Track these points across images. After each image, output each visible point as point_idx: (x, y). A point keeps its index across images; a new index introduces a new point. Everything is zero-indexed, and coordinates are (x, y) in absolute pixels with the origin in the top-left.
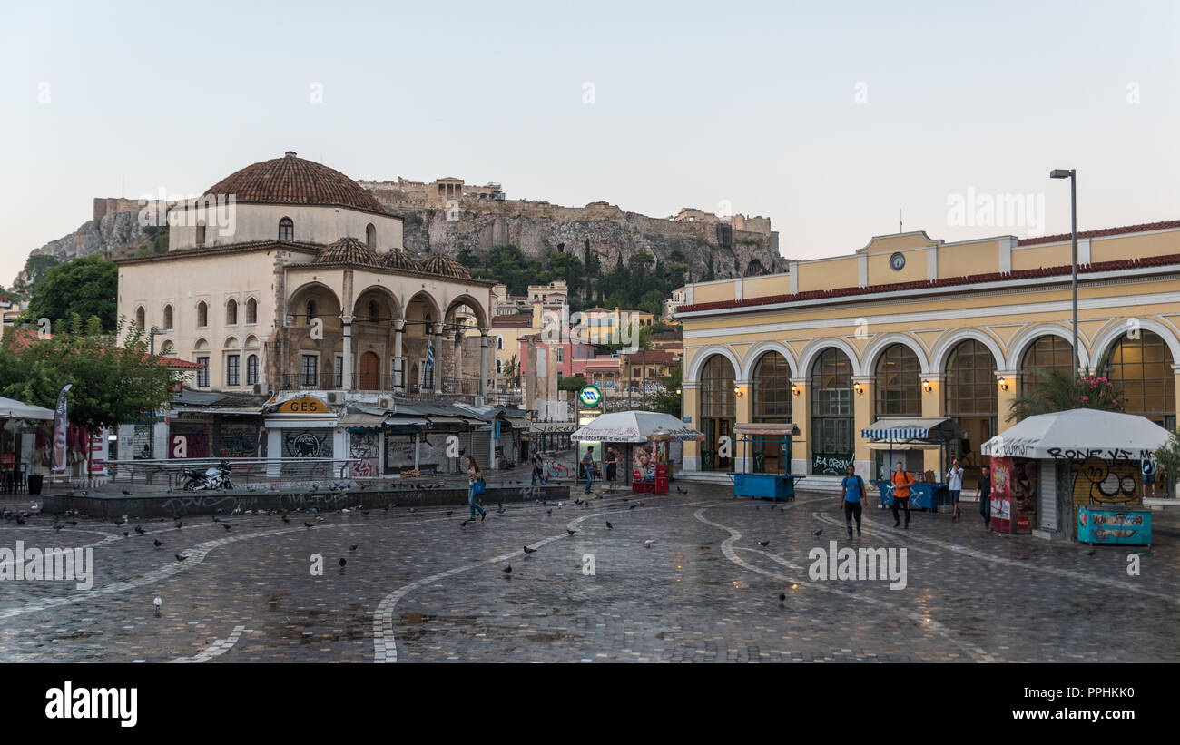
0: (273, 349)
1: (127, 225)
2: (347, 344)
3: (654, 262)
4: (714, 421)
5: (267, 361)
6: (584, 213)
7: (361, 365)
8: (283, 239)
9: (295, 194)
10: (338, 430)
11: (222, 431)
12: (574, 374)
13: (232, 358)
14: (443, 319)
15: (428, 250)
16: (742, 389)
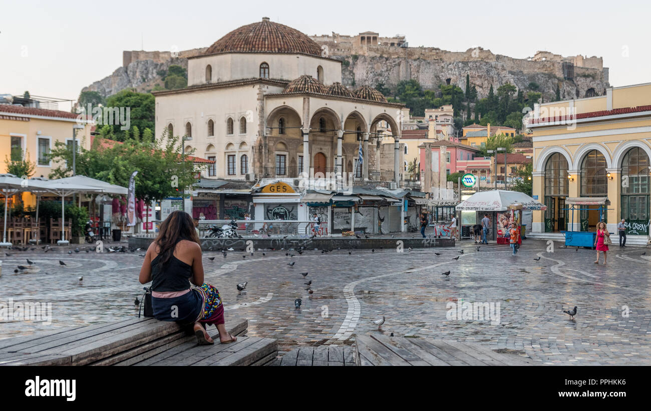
0: (257, 151)
1: (146, 69)
2: (306, 146)
3: (516, 91)
4: (554, 199)
5: (254, 159)
6: (465, 55)
7: (315, 162)
8: (262, 76)
9: (270, 46)
10: (301, 204)
11: (226, 205)
12: (458, 171)
13: (230, 157)
14: (369, 130)
15: (353, 84)
16: (573, 175)
